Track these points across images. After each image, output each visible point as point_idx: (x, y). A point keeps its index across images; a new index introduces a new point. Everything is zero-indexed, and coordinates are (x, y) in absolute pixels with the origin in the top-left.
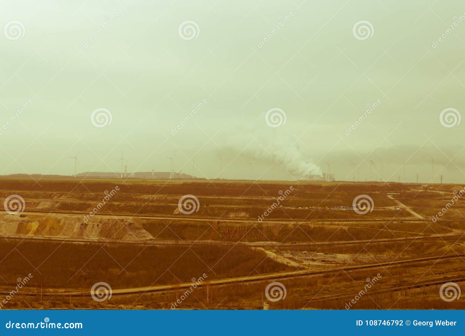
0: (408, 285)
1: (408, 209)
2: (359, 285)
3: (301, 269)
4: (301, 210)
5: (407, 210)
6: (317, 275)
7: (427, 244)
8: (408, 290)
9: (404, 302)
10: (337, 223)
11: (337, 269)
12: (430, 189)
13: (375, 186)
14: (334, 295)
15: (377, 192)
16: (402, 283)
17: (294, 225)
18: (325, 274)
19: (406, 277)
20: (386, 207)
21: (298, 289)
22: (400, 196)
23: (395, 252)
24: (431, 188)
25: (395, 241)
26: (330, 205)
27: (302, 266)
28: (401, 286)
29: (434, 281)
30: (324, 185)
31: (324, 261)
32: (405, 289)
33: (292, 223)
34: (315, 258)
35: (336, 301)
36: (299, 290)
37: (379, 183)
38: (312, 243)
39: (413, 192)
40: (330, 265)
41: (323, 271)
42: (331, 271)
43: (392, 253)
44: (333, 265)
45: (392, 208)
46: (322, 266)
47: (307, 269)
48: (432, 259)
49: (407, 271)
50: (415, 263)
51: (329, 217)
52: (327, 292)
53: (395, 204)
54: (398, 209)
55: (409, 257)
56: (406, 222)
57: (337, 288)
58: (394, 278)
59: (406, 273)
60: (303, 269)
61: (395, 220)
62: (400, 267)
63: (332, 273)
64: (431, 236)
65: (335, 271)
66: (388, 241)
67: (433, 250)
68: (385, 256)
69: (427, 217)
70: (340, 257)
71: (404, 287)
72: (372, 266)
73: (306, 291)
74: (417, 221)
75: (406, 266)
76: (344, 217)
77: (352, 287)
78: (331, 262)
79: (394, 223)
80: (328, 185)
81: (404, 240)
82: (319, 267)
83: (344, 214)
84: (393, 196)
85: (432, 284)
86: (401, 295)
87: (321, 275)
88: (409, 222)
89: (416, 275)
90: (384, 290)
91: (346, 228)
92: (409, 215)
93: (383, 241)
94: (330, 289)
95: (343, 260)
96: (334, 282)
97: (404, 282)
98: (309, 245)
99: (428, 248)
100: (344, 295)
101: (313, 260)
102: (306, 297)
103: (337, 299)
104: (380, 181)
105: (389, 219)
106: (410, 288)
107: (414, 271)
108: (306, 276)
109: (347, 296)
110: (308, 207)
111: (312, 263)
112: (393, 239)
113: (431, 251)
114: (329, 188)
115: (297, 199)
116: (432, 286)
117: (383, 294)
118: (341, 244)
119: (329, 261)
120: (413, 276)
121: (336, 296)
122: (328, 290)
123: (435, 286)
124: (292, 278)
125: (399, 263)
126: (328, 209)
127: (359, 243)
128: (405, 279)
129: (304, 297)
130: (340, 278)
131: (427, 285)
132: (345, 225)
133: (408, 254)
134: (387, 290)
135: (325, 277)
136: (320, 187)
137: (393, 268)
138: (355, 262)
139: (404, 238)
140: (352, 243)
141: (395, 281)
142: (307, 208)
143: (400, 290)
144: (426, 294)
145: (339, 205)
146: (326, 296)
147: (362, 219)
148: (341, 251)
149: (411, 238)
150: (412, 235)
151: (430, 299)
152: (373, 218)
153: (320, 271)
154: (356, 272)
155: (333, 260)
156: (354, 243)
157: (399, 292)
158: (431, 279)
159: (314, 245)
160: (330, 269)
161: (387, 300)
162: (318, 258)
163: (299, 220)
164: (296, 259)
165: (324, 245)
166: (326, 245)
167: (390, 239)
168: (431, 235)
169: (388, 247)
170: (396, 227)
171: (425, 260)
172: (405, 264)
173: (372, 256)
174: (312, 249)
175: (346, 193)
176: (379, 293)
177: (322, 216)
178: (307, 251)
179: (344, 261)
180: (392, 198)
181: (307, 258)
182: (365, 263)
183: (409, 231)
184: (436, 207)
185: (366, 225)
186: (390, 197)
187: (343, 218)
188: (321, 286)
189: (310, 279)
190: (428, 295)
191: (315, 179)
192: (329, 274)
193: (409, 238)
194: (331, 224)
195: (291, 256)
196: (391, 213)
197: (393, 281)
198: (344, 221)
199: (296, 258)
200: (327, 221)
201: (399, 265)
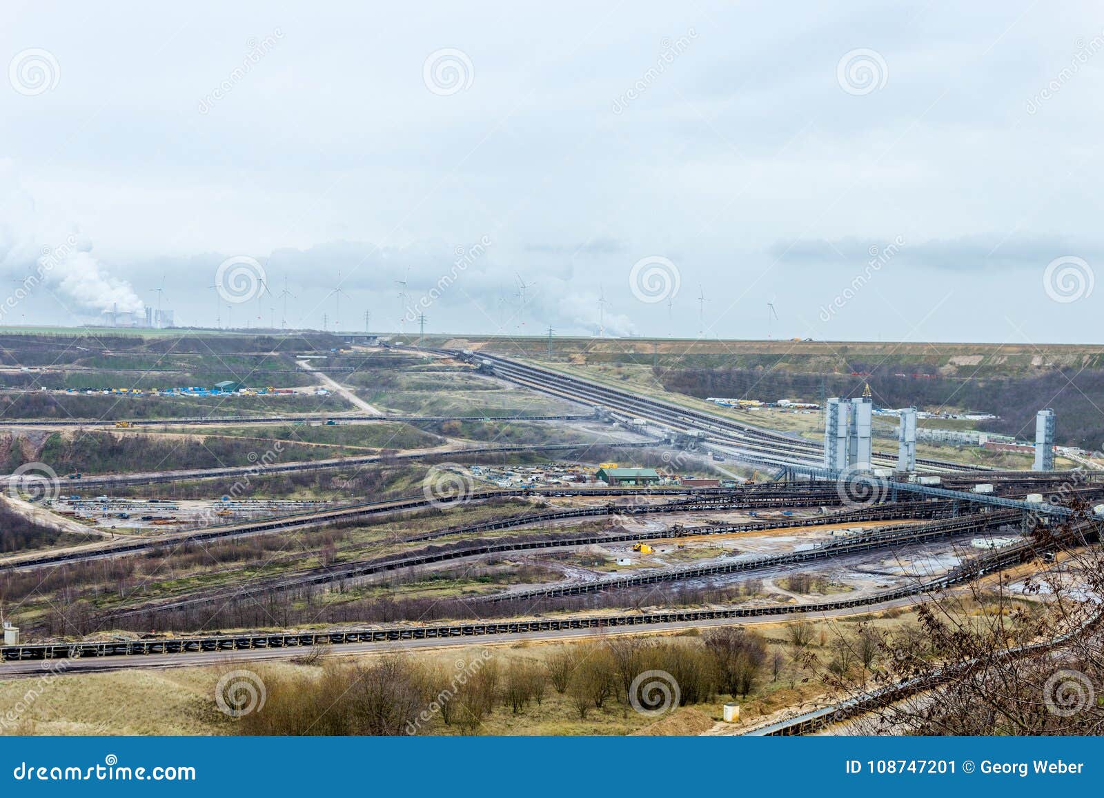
0: (346, 567)
1: (346, 393)
2: (233, 573)
3: (90, 538)
4: (92, 397)
5: (342, 394)
6: (132, 553)
7: (388, 472)
8: (348, 580)
9: (338, 607)
10: (178, 427)
11: (179, 536)
12: (396, 347)
13: (270, 340)
14: (174, 599)
15: (272, 353)
16: (334, 563)
17: (75, 433)
18: (152, 550)
19: (342, 549)
20: (294, 389)
21: (87, 587)
22: (328, 363)
23: (316, 493)
24: (397, 344)
25: (316, 466)
26: (163, 384)
27: (96, 533)
28: (331, 570)
29: (405, 556)
30: (147, 336)
31: (149, 518)
32: (339, 578)
33: (72, 428)
34: (127, 512)
35: (180, 613)
36: (91, 590)
37: (278, 331)
38: (119, 477)
39: (356, 352)
40: (164, 527)
41: (147, 541)
42: (167, 542)
43: (309, 495)
44: (171, 527)
45: (309, 391)
46: (144, 531)
47: (107, 539)
48: (400, 507)
49: (345, 536)
50: (362, 517)
51: (159, 414)
52: (158, 591)
53: (316, 382)
54: (322, 393)
55: (349, 503)
56: (341, 423)
57: (180, 582)
58: (314, 553)
59: (342, 539)
60: (100, 538)
61: (316, 419)
62: (328, 527)
63: (168, 548)
64: (398, 455)
65: (176, 541)
66: (299, 468)
67: (401, 486)
68: (292, 502)
69: (390, 410)
70: (187, 508)
71: (338, 573)
72: (264, 528)
73: (106, 592)
74: (365, 419)
75: (343, 524)
76: (197, 412)
77: (217, 577)
78: (164, 521)
79: (314, 424)
80: (156, 336)
81: (336, 464)
82: (138, 534)
83: (196, 406)
84: (312, 362)
85: (401, 565)
86: (332, 591)
87: (143, 552)
88: (347, 422)
89: (365, 544)
90: (291, 582)
91: (200, 439)
92: (348, 405)
93: (287, 469)
94: (165, 585)
95: (194, 513)
96: (173, 567)
97: (337, 561)
98: (112, 482)
99: (391, 481)
100: (199, 596)
101: (123, 517)
102: (108, 605)
103: (181, 608)
104: (281, 328)
105: (303, 415)
106: (350, 575)
107: (359, 535)
108: (107, 557)
109: (206, 599)
110: (110, 390)
111: (118, 524)
112: (310, 463)
113: (399, 490)
114: (159, 345)
115: (83, 370)
116: (401, 569)
117: (291, 592)
118: (189, 477)
119: (160, 518)
120: (357, 548)
121: (179, 601)
122: (159, 587)
123: (408, 568)
124: (72, 561)
125: (326, 519)
126: (158, 394)
127: (232, 473)
128: (339, 554)
129: (103, 606)
130: (189, 556)
131: (390, 567)
132: (199, 432)
133: (346, 496)
134: (297, 581)
135: (150, 556)
136: (139, 341)
137: (312, 530)
138: (222, 519)
139: (336, 461)
140: (215, 475)
141: (317, 560)
142: (106, 392)
143: (328, 580)
144: (387, 586)
145: (183, 384)
146: (156, 601)
147: (239, 418)
148: (189, 494)
149: (354, 459)
150: (355, 453)
151: (397, 598)
152: (263, 414)
153: (140, 542)
154: (225, 543)
155: (170, 516)
156: (221, 474)
157: (327, 585)
158: (398, 553)
159: (125, 482)
160: (164, 538)
161: (298, 606)
162: (134, 511)
163: (87, 421)
164: (82, 515)
165: (148, 480)
166: (153, 479)
167: (305, 464)
168: (398, 452)
169: (300, 482)
170: (319, 436)
171: (385, 509)
172: (339, 520)
173: (263, 503)
174: (122, 492)
175: (200, 357)
176: (280, 589)
177: (142, 411)
178: (108, 495)
179: (198, 517)
180: (309, 368)
181: (107, 512)
182: (247, 521)
183: (348, 443)
184: (408, 388)
185: (246, 431)
186: (304, 364)
187: (194, 416)
188: (142, 579)
189: (116, 561)
190: (391, 591)
191: (127, 322)
192: (162, 548)
193: (347, 459)
194: (166, 431)
195: (69, 509)
196: (307, 403)
197: (313, 561)
198: (196, 422)
199: (82, 512)
200: (156, 423)
201: (326, 523)
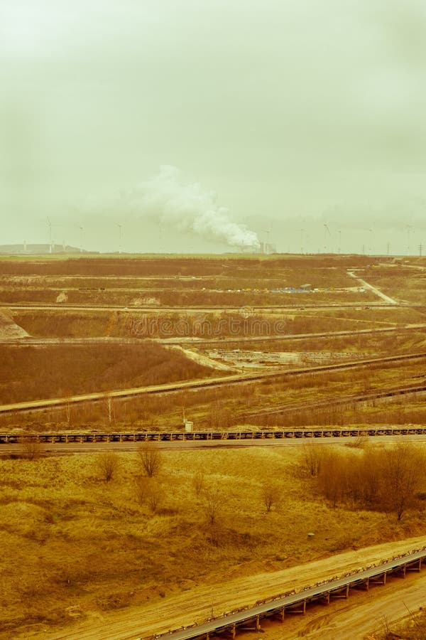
0: (377, 392)
1: (376, 291)
2: (311, 394)
3: (229, 373)
4: (231, 294)
5: (373, 291)
6: (254, 382)
7: (401, 337)
8: (377, 399)
9: (373, 415)
10: (279, 310)
11: (280, 372)
12: (405, 264)
13: (331, 260)
14: (277, 408)
15: (333, 268)
16: (368, 390)
17: (221, 314)
18: (265, 380)
19: (374, 382)
20: (345, 289)
21: (229, 400)
22: (365, 273)
23: (359, 349)
24: (406, 262)
25: (359, 333)
26: (271, 286)
27: (234, 370)
28: (366, 393)
29: (410, 386)
30: (261, 259)
31: (263, 362)
32: (372, 398)
33: (220, 311)
34: (251, 359)
35: (282, 416)
36: (231, 402)
37: (336, 255)
38: (246, 339)
39: (382, 267)
40: (271, 367)
41: (262, 375)
42: (273, 376)
43: (354, 350)
44: (276, 367)
45: (354, 289)
46: (260, 369)
47: (240, 373)
49: (375, 374)
50: (385, 363)
51: (269, 303)
52: (268, 404)
53: (358, 284)
54: (362, 291)
55: (378, 355)
56: (373, 308)
57: (281, 398)
58: (357, 383)
59: (373, 376)
60: (236, 373)
61: (359, 306)
62: (365, 369)
63: (274, 379)
64: (407, 327)
65: (278, 375)
66: (348, 334)
67: (408, 345)
68: (344, 354)
69: (402, 301)
70: (285, 356)
71: (372, 395)
72: (329, 369)
73: (240, 403)
74: (387, 306)
75: (374, 367)
76: (290, 302)
77: (302, 396)
78: (272, 364)
79: (357, 309)
80: (267, 258)
81: (371, 332)
82: (257, 371)
83: (290, 298)
84: (356, 273)
85: (408, 392)
86: (368, 406)
87: (260, 381)
88: (377, 308)
89: (387, 379)
90: (345, 400)
91: (292, 317)
92: (377, 298)
93: (342, 335)
94: (272, 400)
95: (289, 360)
96: (277, 390)
97: (371, 388)
98: (242, 342)
99: (403, 343)
100: (292, 407)
101: (248, 361)
102: (241, 411)
103: (282, 413)
104: (337, 253)
105: (351, 304)
106: (378, 397)
107: (384, 374)
108: (240, 384)
109: (296, 409)
110: (241, 290)
111: (246, 365)
112: (355, 332)
113: (407, 348)
114: (268, 264)
115: (226, 278)
116: (408, 394)
117: (345, 406)
118: (286, 339)
119: (269, 362)
120: (383, 381)
121: (280, 409)
122: (269, 401)
123: (413, 393)
124: (220, 386)
125: (364, 364)
126: (268, 292)
127: (310, 337)
128: (372, 385)
129: (238, 411)
130: (286, 384)
131: (402, 393)
132: (291, 313)
133: (376, 351)
134: (348, 399)
135: (264, 383)
136: (257, 262)
137: (356, 370)
138: (304, 363)
139: (370, 330)
140: (300, 338)
141: (359, 388)
142: (239, 291)
143: (366, 399)
144: (401, 404)
145: (282, 286)
146: (267, 409)
147: (314, 305)
148: (286, 349)
149: (380, 329)
150: (381, 326)
151: (407, 411)
152: (327, 303)
153: (258, 375)
154: (307, 377)
155: (275, 361)
156: (304, 337)
157: (365, 402)
158: (406, 385)
159: (250, 341)
160: (272, 373)
161: (348, 414)
162: (255, 358)
163: (228, 307)
164: (226, 360)
165: (263, 340)
166: (265, 340)
167: (352, 332)
168: (406, 325)
169: (349, 342)
170: (360, 316)
171: (398, 359)
172: (372, 365)
173: (328, 354)
174: (248, 347)
175: (291, 270)
176: (338, 403)
177: (259, 302)
178: (241, 349)
179: (291, 362)
180: (354, 276)
181: (240, 358)
182: (319, 365)
183: (377, 320)
184: (413, 288)
185: (318, 313)
186: (351, 274)
187: (288, 304)
188: (260, 396)
189: (245, 386)
190: (403, 406)
191: (250, 251)
192: (270, 379)
193: (377, 329)
194: (272, 313)
195: (218, 356)
196: (352, 297)
197: (356, 388)
198: (289, 308)
199: (226, 359)
200: (266, 308)
201: (364, 366)
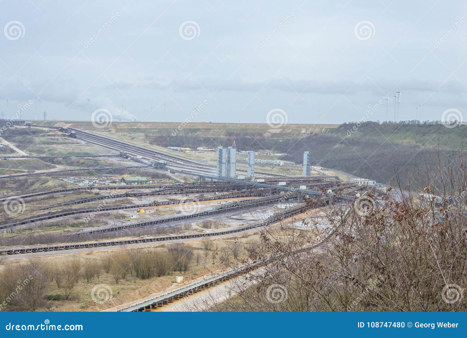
0: (13, 222)
1: (12, 146)
5: (10, 146)
7: (31, 180)
8: (14, 227)
9: (10, 239)
12: (33, 126)
16: (8, 220)
22: (4, 133)
24: (34, 124)
28: (6, 223)
29: (39, 216)
32: (10, 226)
39: (16, 128)
48: (36, 195)
54: (1, 146)
55: (14, 194)
56: (10, 159)
64: (35, 173)
67: (37, 186)
69: (31, 153)
71: (9, 224)
74: (20, 157)
81: (8, 177)
85: (37, 220)
86: (7, 232)
88: (12, 159)
92: (13, 151)
99: (32, 184)
106: (15, 225)
113: (36, 188)
116: (37, 222)
123: (40, 221)
125: (3, 201)
128: (10, 217)
131: (33, 221)
133: (12, 191)
139: (8, 175)
143: (5, 227)
144: (31, 229)
151: (36, 235)
157: (5, 230)
158: (35, 215)
168: (34, 171)
171: (30, 196)
183: (13, 168)
184: (39, 144)
190: (33, 231)
193: (13, 175)
